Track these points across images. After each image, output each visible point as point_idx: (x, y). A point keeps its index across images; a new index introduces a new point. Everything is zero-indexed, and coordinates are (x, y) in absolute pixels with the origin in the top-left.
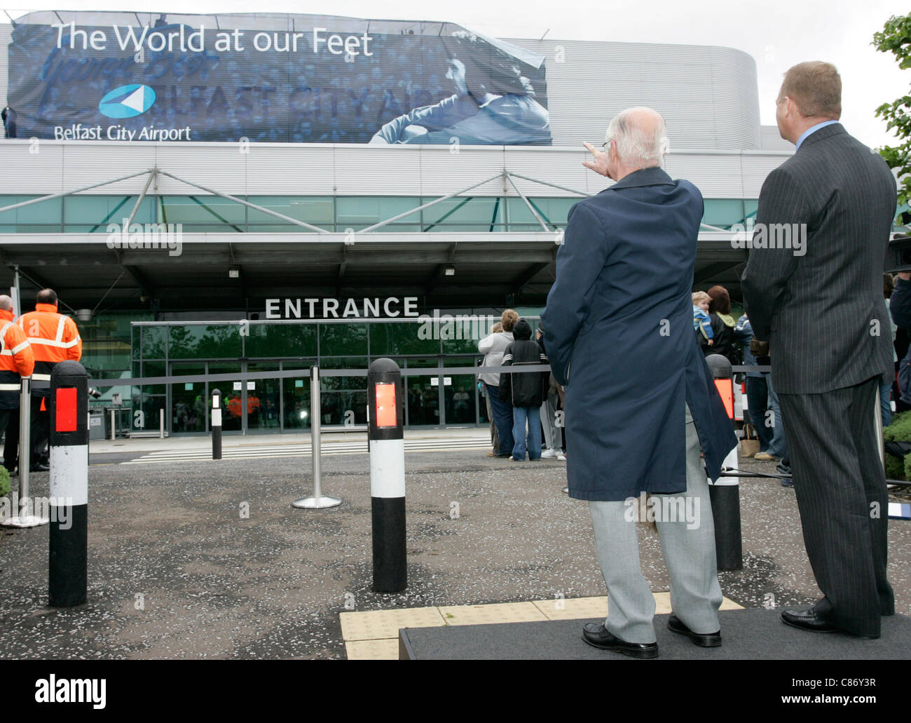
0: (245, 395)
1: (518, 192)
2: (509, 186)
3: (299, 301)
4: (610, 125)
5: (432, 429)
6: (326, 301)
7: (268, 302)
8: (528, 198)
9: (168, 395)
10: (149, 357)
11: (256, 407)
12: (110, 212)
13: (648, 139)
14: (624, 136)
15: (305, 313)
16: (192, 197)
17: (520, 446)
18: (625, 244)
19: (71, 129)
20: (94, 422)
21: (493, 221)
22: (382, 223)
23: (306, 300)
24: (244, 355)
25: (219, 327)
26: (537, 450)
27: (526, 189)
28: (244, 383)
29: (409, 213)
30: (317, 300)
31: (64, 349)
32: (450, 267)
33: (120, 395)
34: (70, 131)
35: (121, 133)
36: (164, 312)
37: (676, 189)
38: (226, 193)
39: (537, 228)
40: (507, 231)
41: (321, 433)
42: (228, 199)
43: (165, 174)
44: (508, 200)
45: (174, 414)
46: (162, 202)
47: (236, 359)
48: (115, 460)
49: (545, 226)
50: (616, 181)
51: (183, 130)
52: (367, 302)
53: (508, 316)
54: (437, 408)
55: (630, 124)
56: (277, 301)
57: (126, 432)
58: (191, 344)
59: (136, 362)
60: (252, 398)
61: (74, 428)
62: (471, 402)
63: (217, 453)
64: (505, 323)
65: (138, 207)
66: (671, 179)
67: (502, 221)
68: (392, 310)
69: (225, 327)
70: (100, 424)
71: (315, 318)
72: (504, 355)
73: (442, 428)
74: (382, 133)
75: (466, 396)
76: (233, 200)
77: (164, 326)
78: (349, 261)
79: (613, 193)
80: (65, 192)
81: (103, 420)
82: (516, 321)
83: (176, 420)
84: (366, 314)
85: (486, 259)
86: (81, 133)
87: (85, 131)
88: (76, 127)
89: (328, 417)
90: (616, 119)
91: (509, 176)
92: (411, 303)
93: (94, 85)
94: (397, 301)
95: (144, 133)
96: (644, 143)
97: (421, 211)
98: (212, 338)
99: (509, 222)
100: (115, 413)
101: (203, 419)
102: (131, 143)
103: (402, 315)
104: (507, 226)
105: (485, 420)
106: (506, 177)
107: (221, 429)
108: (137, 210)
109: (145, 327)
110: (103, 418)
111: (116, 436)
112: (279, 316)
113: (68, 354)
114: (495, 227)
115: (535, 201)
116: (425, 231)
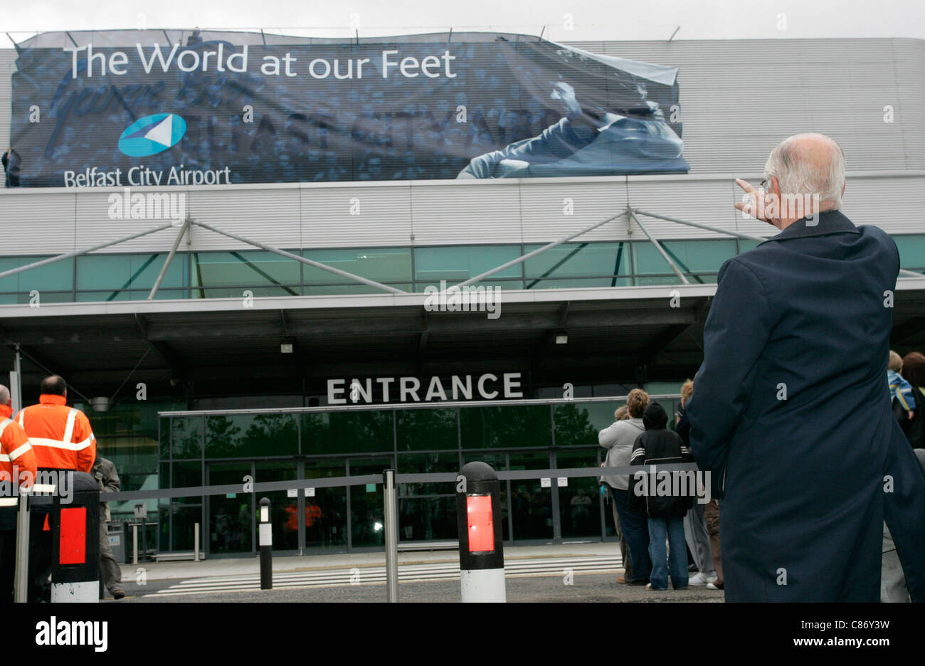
0: (301, 504)
1: (646, 234)
2: (635, 226)
3: (369, 381)
4: (771, 156)
5: (544, 544)
6: (403, 381)
7: (331, 383)
8: (660, 242)
9: (204, 506)
10: (180, 457)
11: (317, 518)
12: (132, 275)
13: (820, 175)
14: (788, 173)
15: (377, 397)
16: (234, 253)
17: (660, 569)
18: (797, 312)
19: (85, 174)
20: (112, 542)
21: (616, 273)
22: (473, 279)
23: (379, 380)
24: (300, 452)
25: (271, 416)
26: (682, 575)
27: (657, 230)
28: (302, 489)
29: (509, 265)
30: (392, 380)
31: (74, 451)
32: (562, 333)
33: (144, 506)
34: (83, 176)
35: (145, 175)
36: (200, 398)
37: (861, 239)
38: (276, 247)
39: (672, 280)
40: (634, 285)
41: (399, 552)
42: (279, 254)
43: (201, 225)
44: (634, 244)
45: (213, 529)
46: (197, 261)
47: (292, 457)
48: (138, 591)
49: (683, 278)
50: (780, 228)
51: (221, 172)
52: (456, 380)
53: (636, 398)
54: (550, 516)
55: (796, 155)
56: (342, 381)
57: (152, 554)
58: (234, 437)
59: (164, 463)
60: (312, 507)
61: (81, 559)
62: (594, 508)
63: (266, 582)
64: (633, 407)
65: (167, 268)
66: (854, 226)
67: (627, 271)
68: (488, 390)
69: (280, 415)
70: (118, 544)
71: (389, 402)
72: (634, 450)
73: (558, 543)
74: (471, 168)
75: (588, 500)
76: (285, 256)
77: (200, 416)
78: (432, 329)
79: (777, 246)
80: (78, 251)
81: (123, 538)
82: (646, 404)
83: (215, 537)
84: (455, 396)
85: (609, 322)
86: (96, 178)
87: (101, 176)
88: (90, 172)
89: (409, 531)
90: (776, 150)
91: (634, 213)
92: (512, 380)
93: (114, 118)
94: (494, 378)
95: (173, 175)
96: (815, 180)
97: (523, 263)
98: (262, 429)
99: (636, 273)
100: (138, 529)
101: (249, 534)
102: (158, 188)
103: (501, 396)
104: (634, 279)
105: (612, 533)
106: (631, 215)
107: (271, 548)
108: (165, 271)
109: (175, 418)
110: (123, 535)
111: (139, 559)
112: (344, 401)
113: (78, 458)
114: (618, 280)
115: (668, 245)
116: (529, 287)
